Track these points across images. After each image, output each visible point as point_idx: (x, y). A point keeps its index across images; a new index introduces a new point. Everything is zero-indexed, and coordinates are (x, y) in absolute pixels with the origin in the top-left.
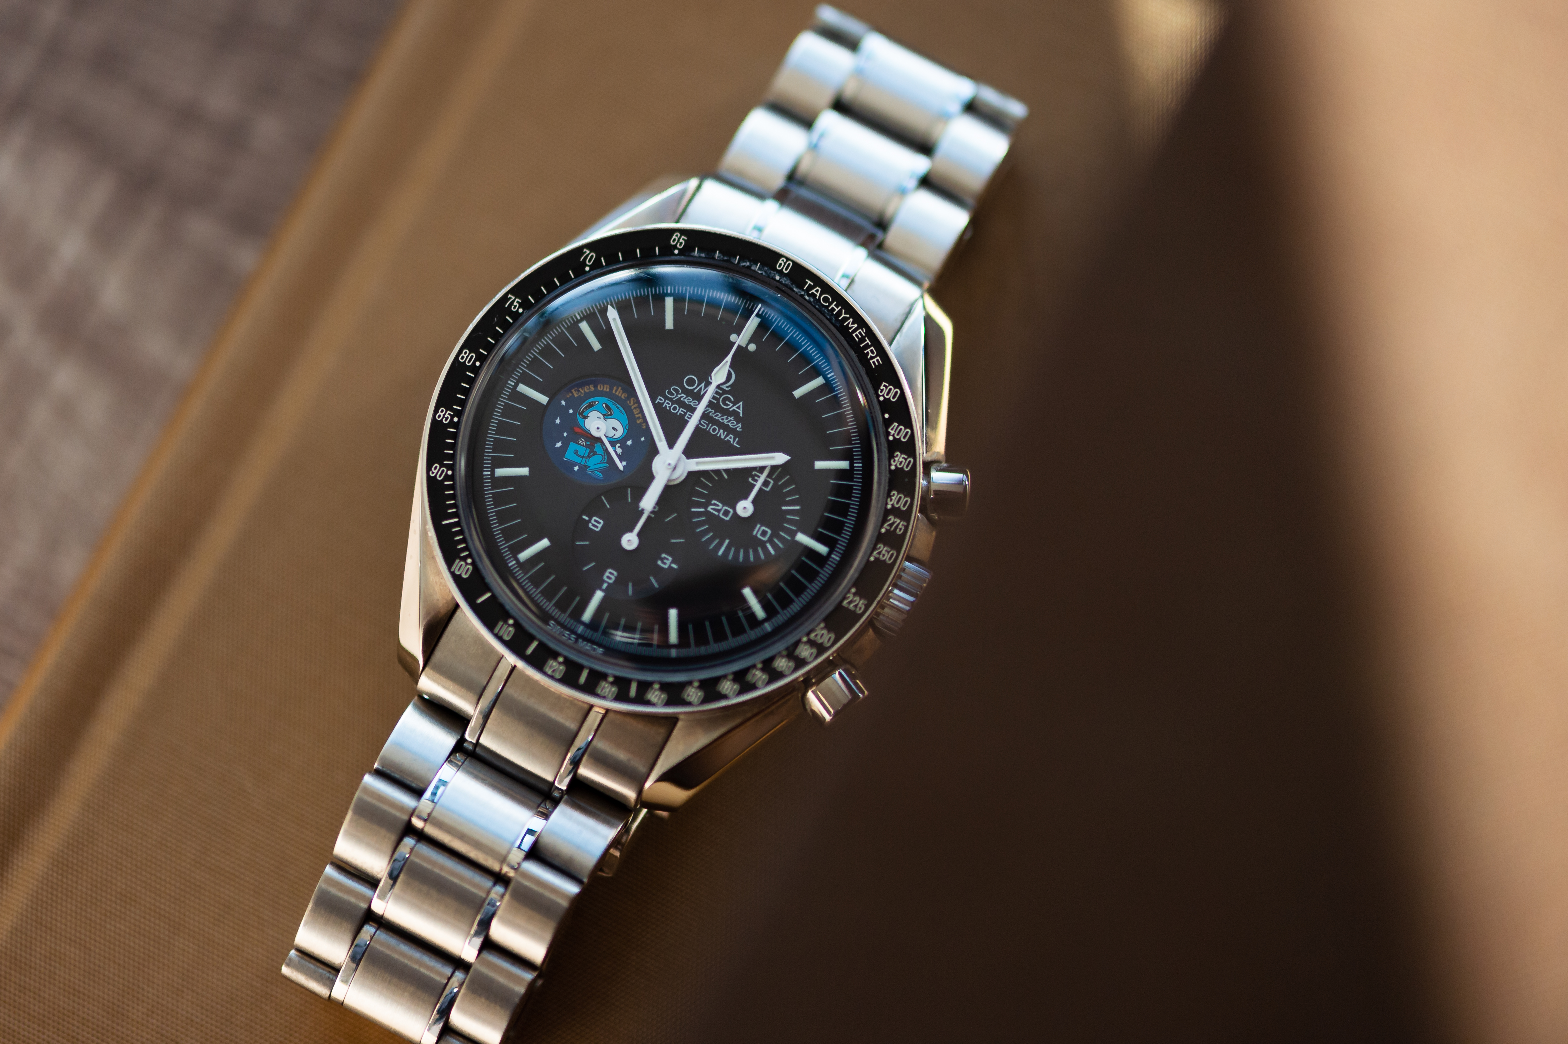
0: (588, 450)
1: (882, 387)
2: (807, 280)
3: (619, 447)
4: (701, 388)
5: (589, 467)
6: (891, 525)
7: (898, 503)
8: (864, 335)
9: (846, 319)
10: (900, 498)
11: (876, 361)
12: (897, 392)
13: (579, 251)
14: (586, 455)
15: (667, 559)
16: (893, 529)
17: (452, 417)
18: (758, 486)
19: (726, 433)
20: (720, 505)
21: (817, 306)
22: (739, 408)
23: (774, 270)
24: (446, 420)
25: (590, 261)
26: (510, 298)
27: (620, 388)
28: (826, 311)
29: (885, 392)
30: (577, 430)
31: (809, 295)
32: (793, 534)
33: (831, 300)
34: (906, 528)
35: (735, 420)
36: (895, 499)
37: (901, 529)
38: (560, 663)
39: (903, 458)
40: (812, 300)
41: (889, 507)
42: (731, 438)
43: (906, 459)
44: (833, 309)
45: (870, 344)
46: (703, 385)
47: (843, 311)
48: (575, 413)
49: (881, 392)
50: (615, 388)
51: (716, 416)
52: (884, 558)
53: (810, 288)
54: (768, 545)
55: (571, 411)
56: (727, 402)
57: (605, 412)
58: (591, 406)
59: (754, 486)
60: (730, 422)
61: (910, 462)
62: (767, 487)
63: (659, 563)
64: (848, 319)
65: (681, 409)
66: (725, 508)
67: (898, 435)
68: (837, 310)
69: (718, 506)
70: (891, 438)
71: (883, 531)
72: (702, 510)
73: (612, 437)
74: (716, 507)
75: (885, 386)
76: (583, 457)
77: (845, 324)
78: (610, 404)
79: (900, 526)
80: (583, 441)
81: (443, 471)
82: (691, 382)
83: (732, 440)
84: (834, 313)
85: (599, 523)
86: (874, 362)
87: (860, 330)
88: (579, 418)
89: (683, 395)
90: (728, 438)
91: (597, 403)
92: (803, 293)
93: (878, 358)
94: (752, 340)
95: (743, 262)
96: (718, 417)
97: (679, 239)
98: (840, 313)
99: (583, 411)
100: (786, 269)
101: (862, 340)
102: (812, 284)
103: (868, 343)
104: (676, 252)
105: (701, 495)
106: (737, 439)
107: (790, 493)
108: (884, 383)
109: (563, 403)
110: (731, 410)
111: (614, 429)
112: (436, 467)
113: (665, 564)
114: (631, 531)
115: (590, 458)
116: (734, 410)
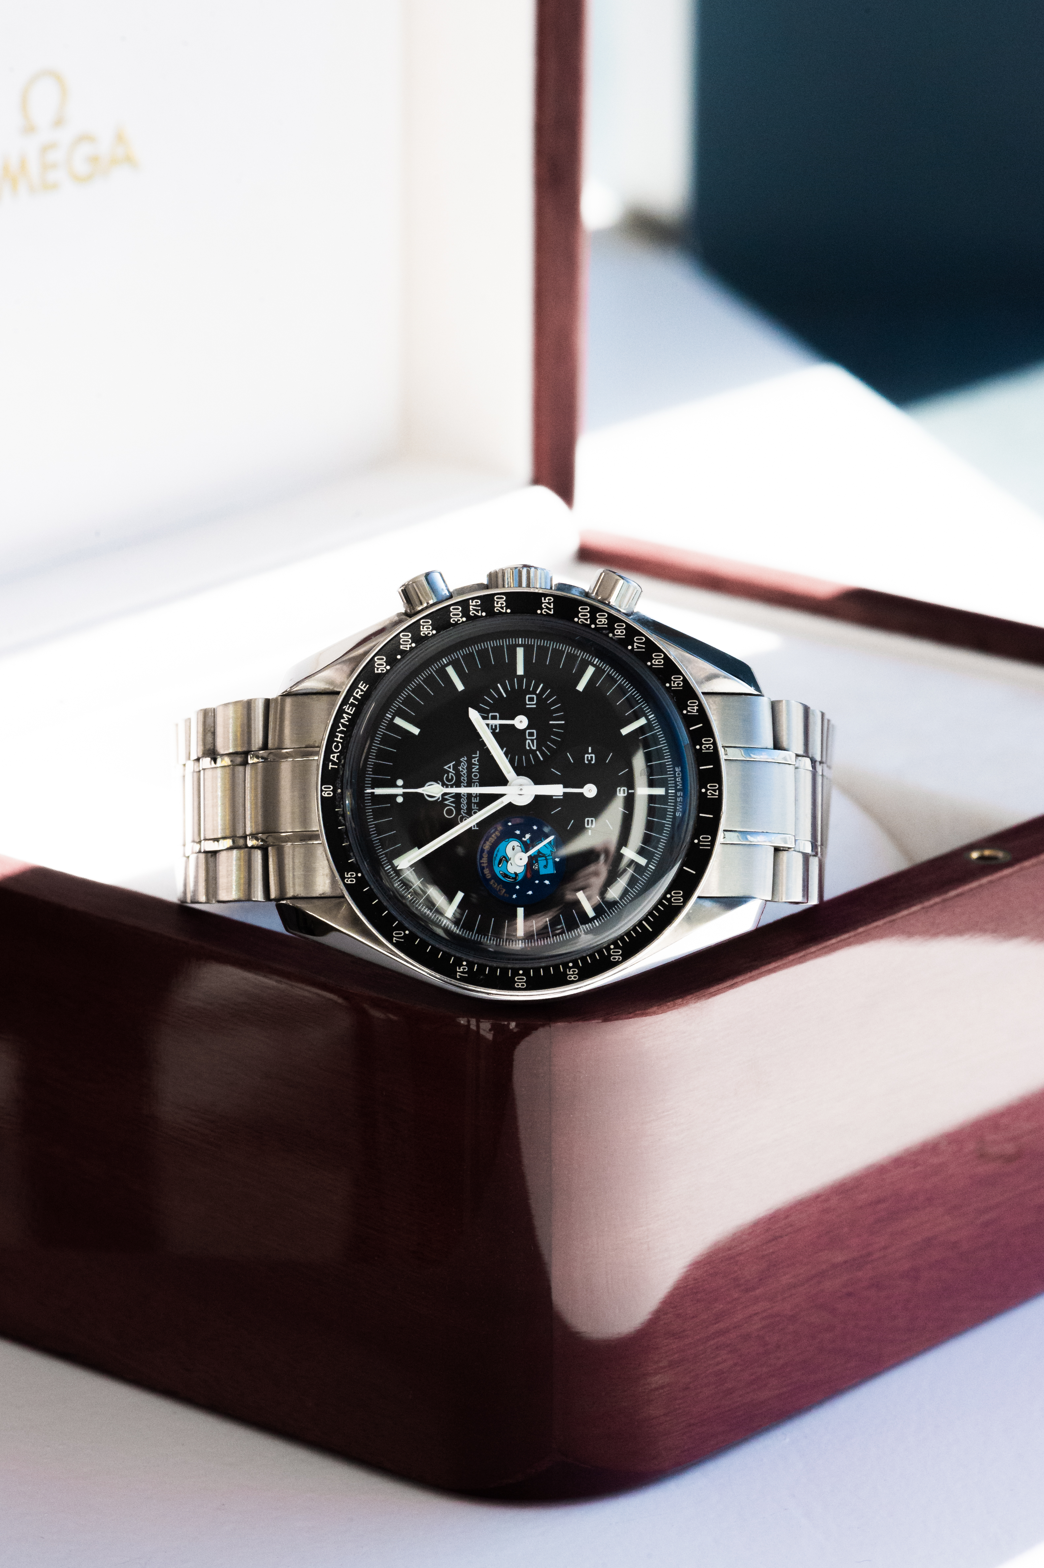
0: (539, 859)
1: (380, 671)
2: (330, 769)
3: (525, 838)
4: (450, 802)
5: (551, 851)
6: (477, 611)
7: (458, 615)
8: (348, 705)
9: (344, 725)
10: (453, 615)
11: (363, 687)
12: (378, 659)
13: (397, 945)
14: (544, 858)
15: (588, 757)
16: (480, 608)
17: (570, 968)
18: (498, 722)
19: (473, 766)
20: (527, 741)
21: (345, 751)
22: (449, 767)
23: (336, 797)
24: (575, 971)
25: (401, 934)
26: (459, 975)
27: (481, 861)
28: (345, 742)
29: (382, 667)
30: (529, 876)
31: (340, 761)
32: (520, 678)
33: (335, 743)
34: (473, 599)
35: (460, 765)
36: (456, 618)
37: (476, 602)
38: (707, 790)
39: (423, 628)
40: (342, 757)
41: (464, 619)
42: (475, 761)
43: (423, 626)
44: (341, 738)
45: (352, 698)
46: (446, 802)
47: (338, 730)
48: (518, 884)
49: (383, 670)
50: (483, 865)
51: (465, 780)
52: (504, 602)
53: (334, 763)
54: (538, 692)
55: (518, 887)
56: (450, 778)
57: (505, 862)
58: (506, 876)
59: (500, 725)
60: (463, 768)
61: (423, 622)
62: (496, 715)
63: (593, 762)
64: (343, 724)
65: (473, 808)
66: (527, 737)
67: (409, 641)
68: (340, 735)
69: (529, 743)
70: (413, 645)
71: (484, 614)
72: (538, 752)
73: (520, 847)
74: (531, 744)
75: (378, 670)
76: (546, 859)
77: (348, 723)
78: (497, 862)
79: (474, 604)
80: (535, 866)
81: (613, 952)
82: (450, 812)
83: (476, 759)
84: (343, 736)
85: (588, 821)
86: (364, 687)
87: (346, 710)
88: (519, 878)
89: (462, 813)
90: (476, 763)
91: (501, 872)
92: (341, 766)
93: (359, 686)
94: (394, 785)
95: (341, 822)
96: (464, 778)
97: (349, 878)
98: (341, 732)
99: (513, 878)
100: (330, 788)
101: (352, 705)
102: (330, 763)
103: (353, 699)
104: (359, 875)
105: (528, 760)
106: (473, 756)
107: (492, 697)
108: (376, 672)
109: (514, 896)
110: (454, 772)
111: (513, 849)
112: (613, 959)
113: (592, 757)
114: (582, 794)
115: (544, 854)
116: (453, 770)
